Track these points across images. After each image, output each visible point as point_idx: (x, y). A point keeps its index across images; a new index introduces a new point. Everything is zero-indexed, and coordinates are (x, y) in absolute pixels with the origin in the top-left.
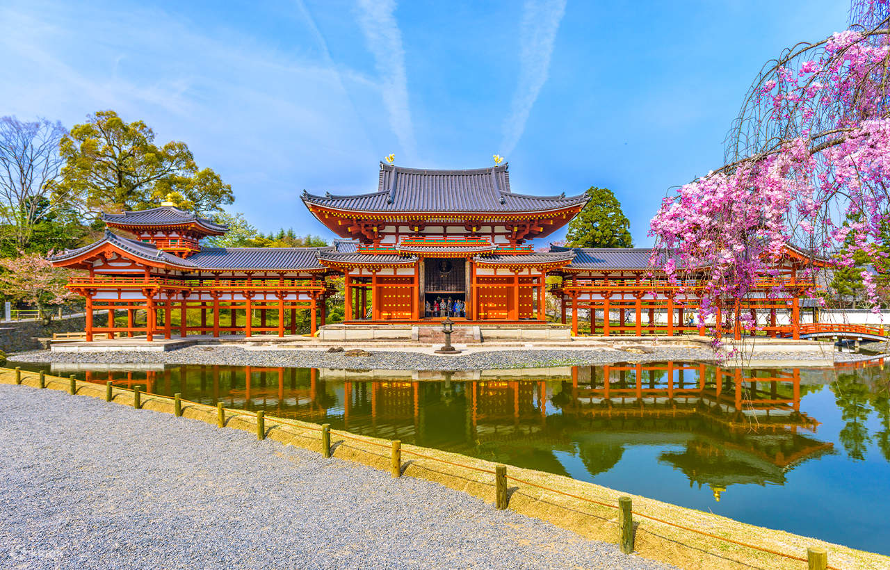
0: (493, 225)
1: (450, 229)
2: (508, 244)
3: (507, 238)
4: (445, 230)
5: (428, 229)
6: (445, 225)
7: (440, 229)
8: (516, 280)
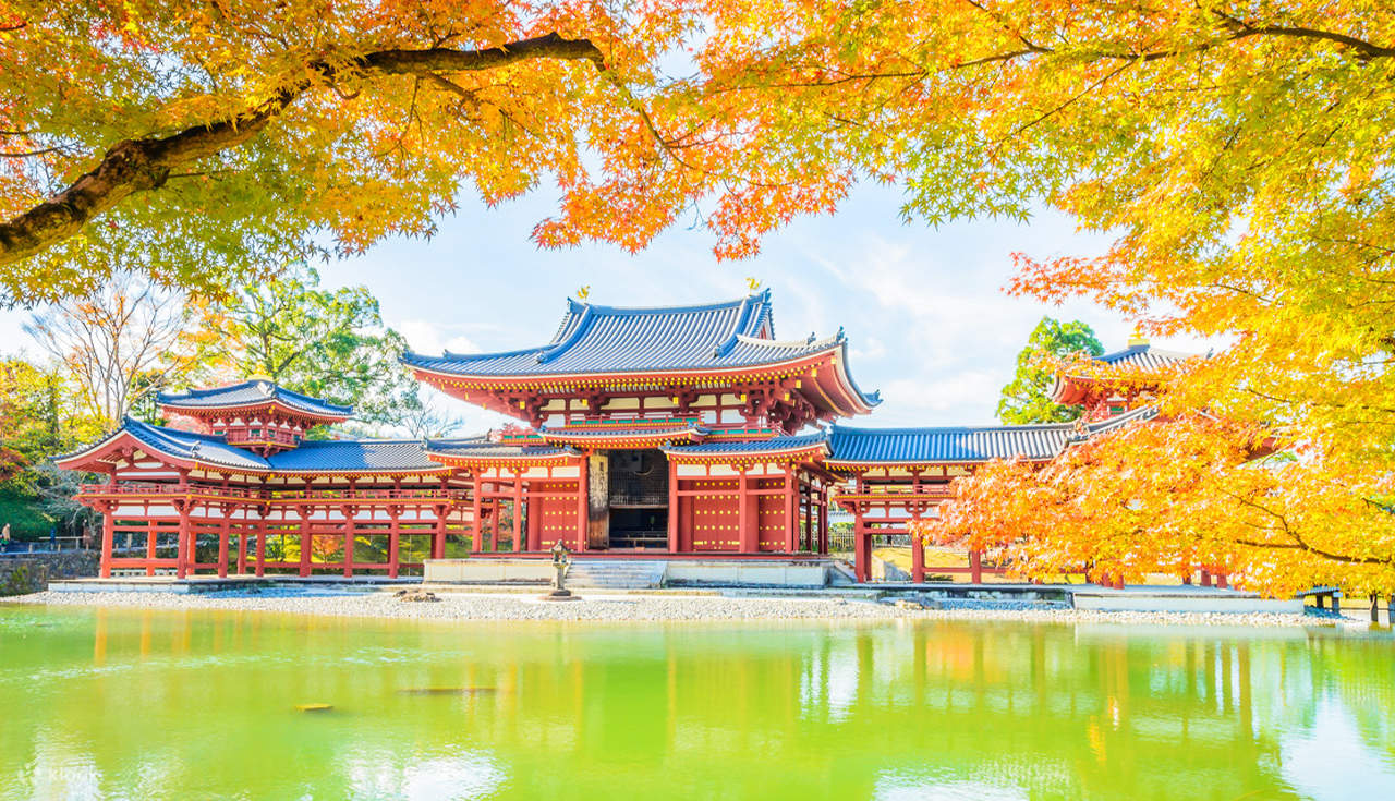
0: (718, 393)
1: (650, 403)
2: (743, 424)
3: (742, 413)
4: (642, 404)
5: (615, 404)
6: (642, 395)
7: (634, 403)
8: (743, 484)
